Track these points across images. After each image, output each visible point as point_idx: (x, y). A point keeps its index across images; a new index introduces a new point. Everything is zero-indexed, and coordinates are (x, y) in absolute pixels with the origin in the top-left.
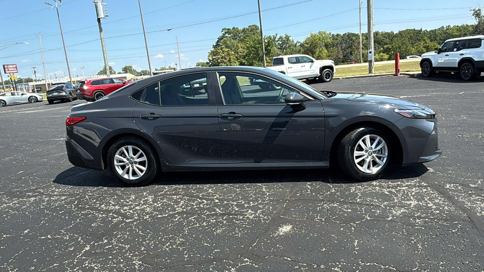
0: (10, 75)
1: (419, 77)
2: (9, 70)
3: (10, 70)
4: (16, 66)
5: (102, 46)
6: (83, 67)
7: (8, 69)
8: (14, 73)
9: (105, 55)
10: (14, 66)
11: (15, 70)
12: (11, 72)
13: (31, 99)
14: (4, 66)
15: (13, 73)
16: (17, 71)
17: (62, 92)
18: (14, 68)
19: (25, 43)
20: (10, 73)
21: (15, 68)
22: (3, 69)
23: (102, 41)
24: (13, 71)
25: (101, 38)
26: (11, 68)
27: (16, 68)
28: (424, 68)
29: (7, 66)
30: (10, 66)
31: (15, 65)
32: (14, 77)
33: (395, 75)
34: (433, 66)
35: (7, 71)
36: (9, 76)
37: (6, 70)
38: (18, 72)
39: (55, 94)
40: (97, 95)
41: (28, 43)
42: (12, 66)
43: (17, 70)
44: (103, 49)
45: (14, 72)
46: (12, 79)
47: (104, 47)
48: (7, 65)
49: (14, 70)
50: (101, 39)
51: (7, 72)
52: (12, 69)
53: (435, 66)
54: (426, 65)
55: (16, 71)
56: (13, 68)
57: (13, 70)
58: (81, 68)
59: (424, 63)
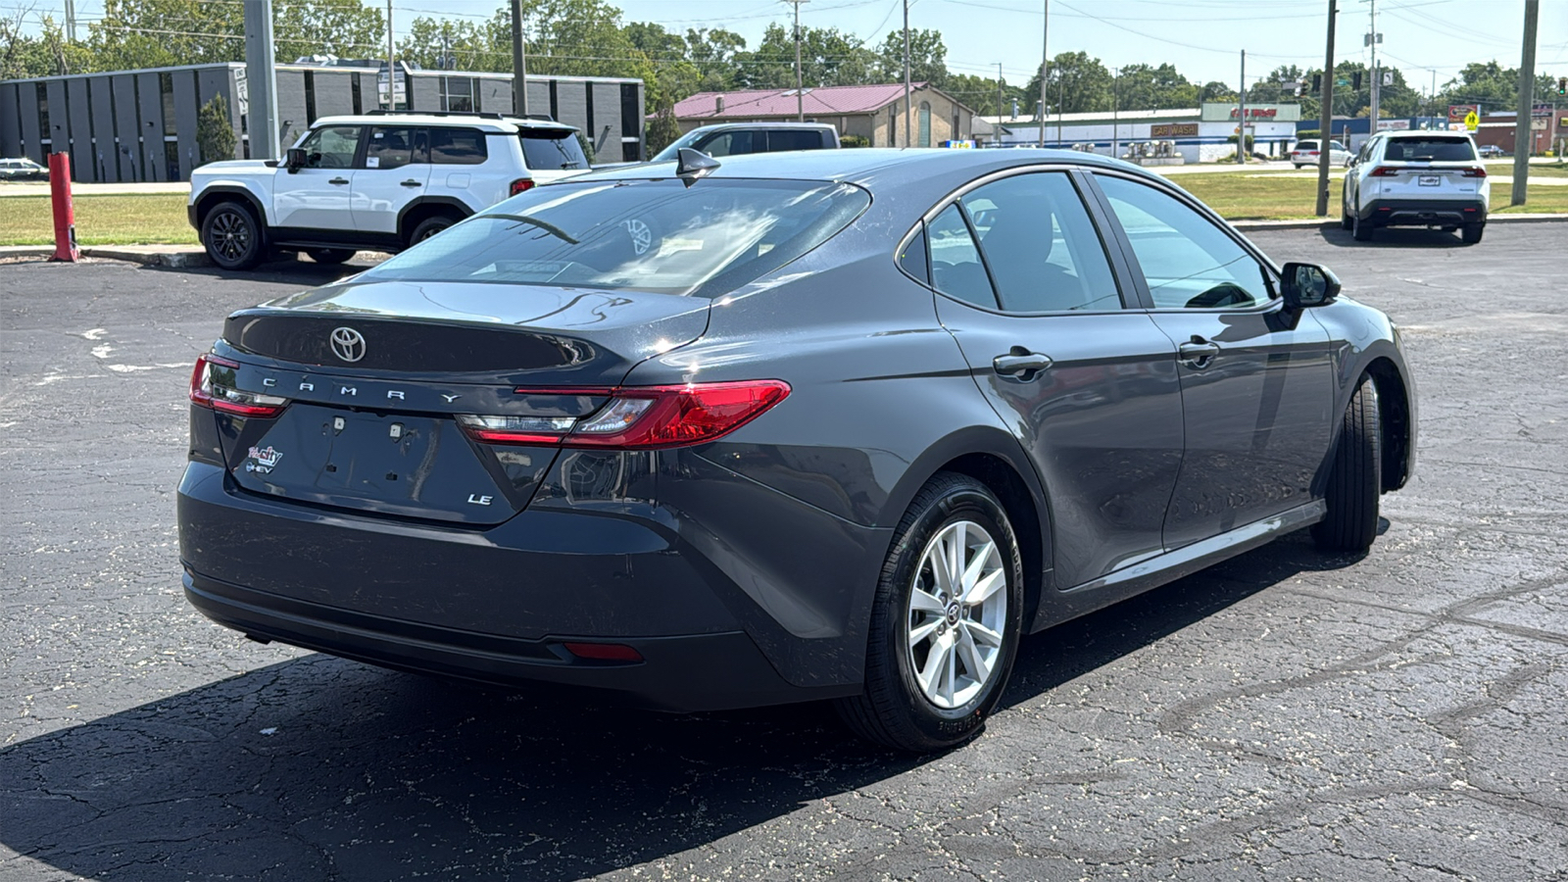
1: (191, 264)
28: (216, 228)
33: (55, 258)
34: (271, 223)
53: (279, 224)
54: (229, 218)
59: (212, 211)
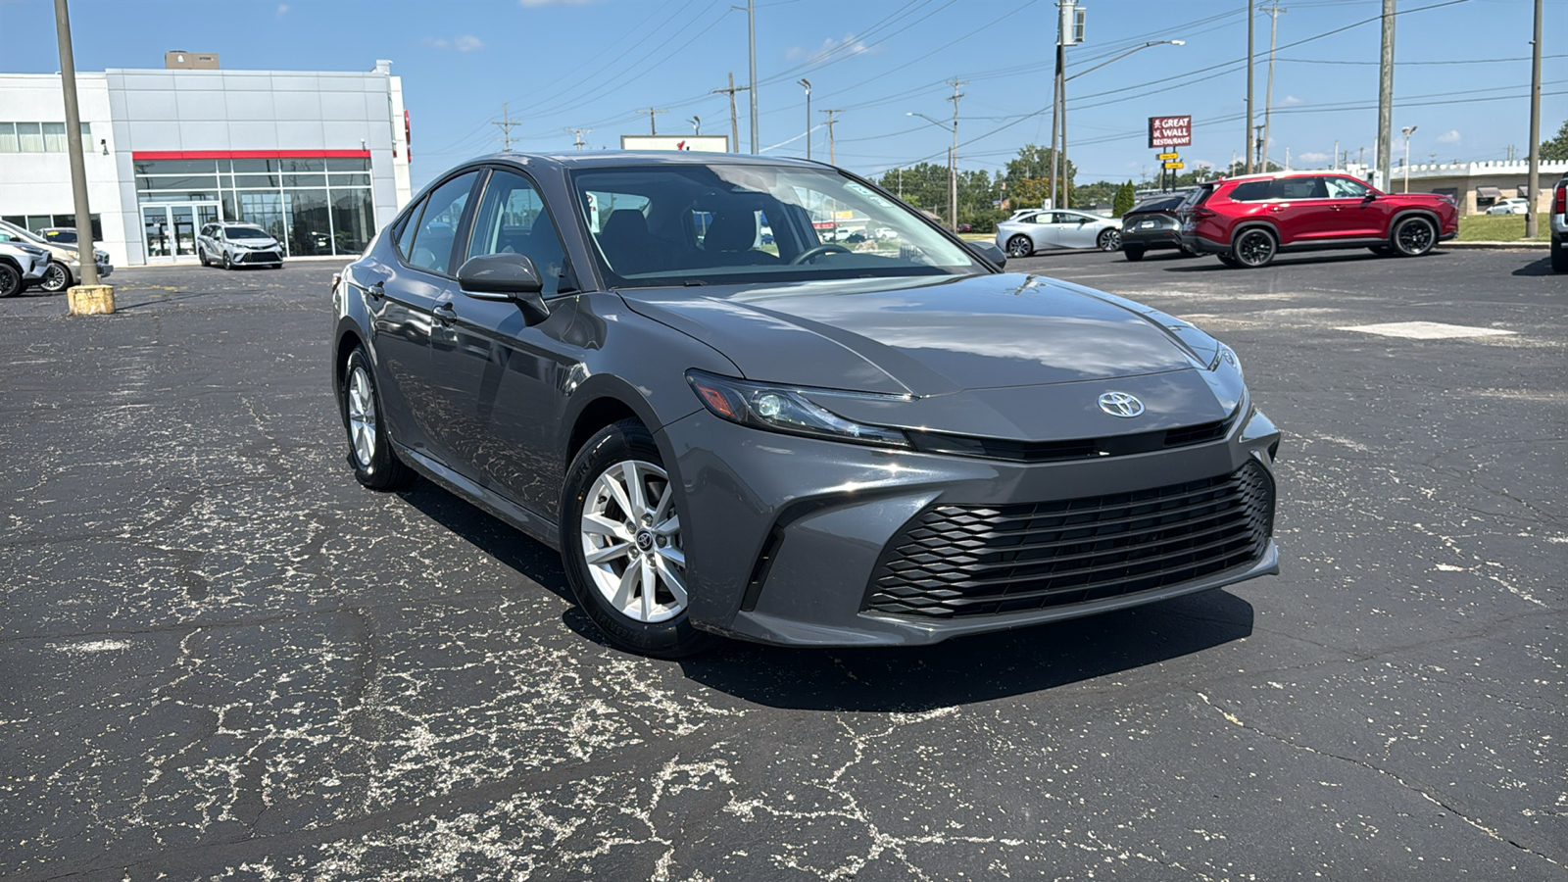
0: (1165, 153)
2: (1163, 137)
3: (1168, 137)
4: (1189, 122)
5: (1383, 44)
6: (1414, 129)
7: (1162, 133)
8: (1179, 145)
9: (1387, 83)
10: (1181, 123)
11: (1183, 137)
12: (1169, 142)
13: (1104, 239)
14: (1152, 121)
15: (1175, 146)
16: (1190, 140)
17: (1170, 218)
18: (1181, 127)
19: (1174, 42)
20: (1165, 146)
21: (1184, 130)
22: (1147, 132)
23: (1386, 26)
24: (1175, 141)
25: (1384, 11)
26: (1170, 128)
27: (1188, 127)
29: (1161, 122)
30: (1170, 121)
31: (1186, 120)
32: (1174, 160)
35: (1158, 138)
36: (1161, 157)
37: (1157, 134)
38: (1189, 144)
39: (1148, 225)
40: (1250, 237)
41: (1182, 43)
42: (1176, 121)
43: (1189, 135)
44: (1382, 56)
45: (1179, 141)
46: (1167, 166)
47: (1389, 50)
48: (1162, 119)
49: (1180, 134)
50: (1383, 17)
51: (1156, 142)
52: (1175, 132)
55: (1184, 140)
56: (1177, 128)
57: (1175, 136)
58: (1404, 131)
